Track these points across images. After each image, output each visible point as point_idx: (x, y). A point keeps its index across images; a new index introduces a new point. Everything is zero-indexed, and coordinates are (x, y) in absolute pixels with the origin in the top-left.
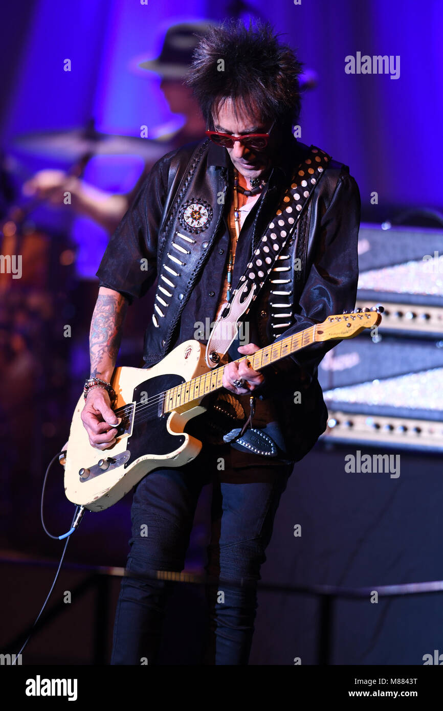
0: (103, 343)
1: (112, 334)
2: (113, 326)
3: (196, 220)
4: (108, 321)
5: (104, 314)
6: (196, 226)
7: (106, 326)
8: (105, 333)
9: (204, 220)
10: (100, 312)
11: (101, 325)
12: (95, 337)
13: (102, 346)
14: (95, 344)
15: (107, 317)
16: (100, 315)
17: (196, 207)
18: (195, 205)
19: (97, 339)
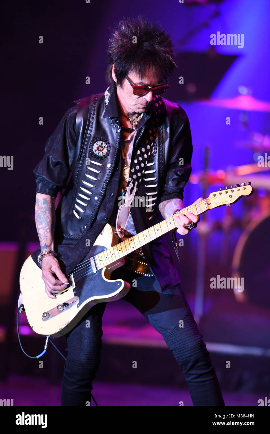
0: (45, 227)
1: (50, 221)
2: (49, 216)
3: (101, 151)
4: (45, 214)
5: (42, 210)
6: (102, 155)
7: (45, 217)
8: (46, 221)
9: (105, 151)
10: (40, 209)
11: (42, 217)
12: (40, 225)
13: (45, 229)
14: (40, 229)
15: (45, 212)
16: (40, 211)
17: (99, 143)
18: (99, 142)
19: (41, 225)
